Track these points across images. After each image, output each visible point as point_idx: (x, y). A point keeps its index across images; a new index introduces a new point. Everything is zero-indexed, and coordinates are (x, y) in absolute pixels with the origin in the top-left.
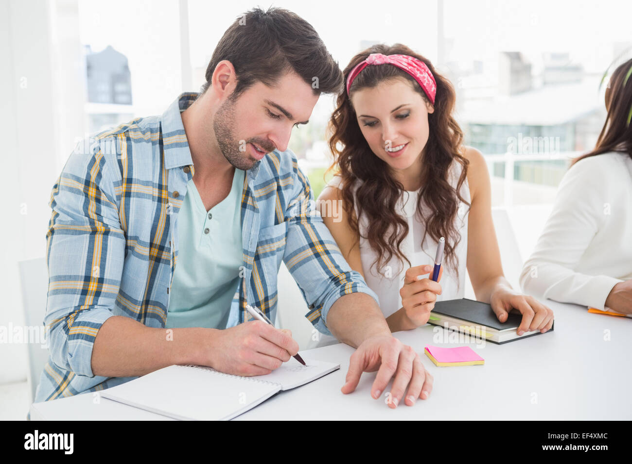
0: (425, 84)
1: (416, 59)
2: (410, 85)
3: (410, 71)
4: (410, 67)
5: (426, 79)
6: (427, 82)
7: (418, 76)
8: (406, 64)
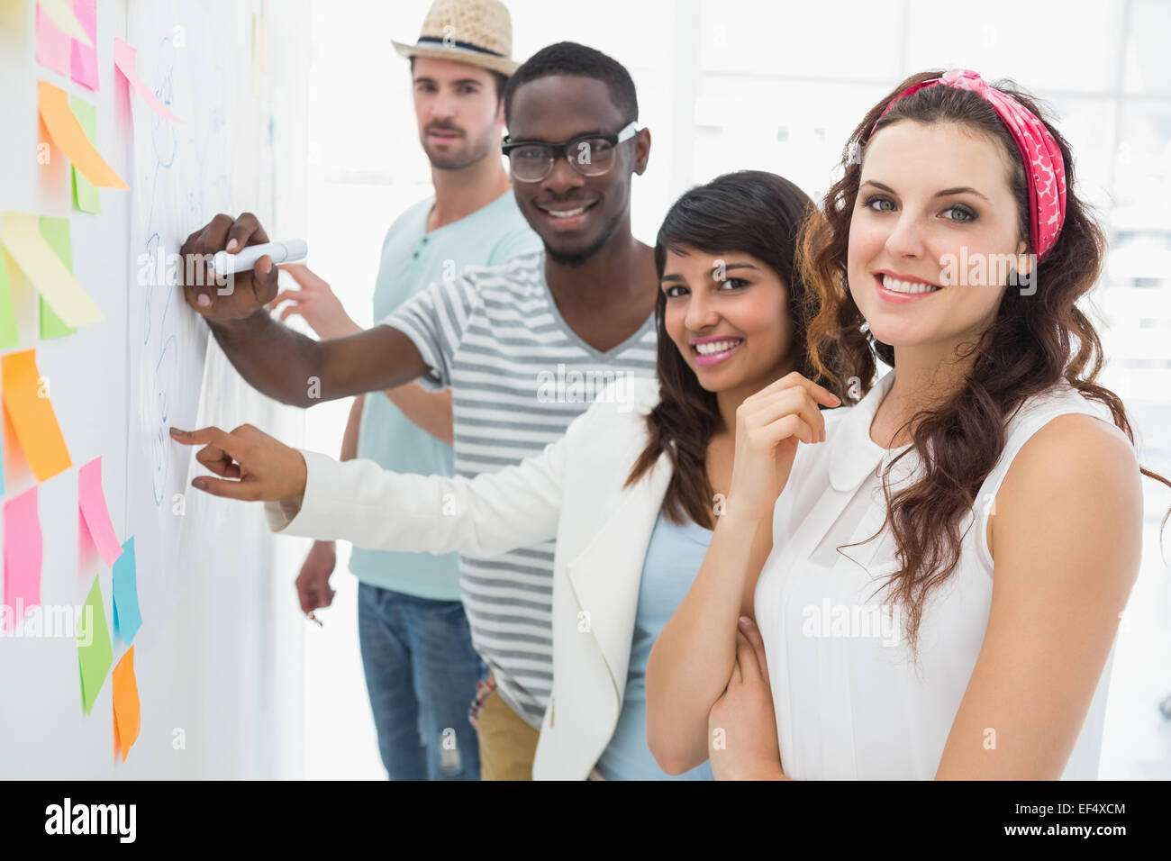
0: (1041, 194)
1: (1048, 133)
2: (1007, 165)
3: (1023, 141)
4: (1026, 134)
5: (1048, 183)
6: (1047, 191)
7: (1034, 163)
8: (1022, 123)
